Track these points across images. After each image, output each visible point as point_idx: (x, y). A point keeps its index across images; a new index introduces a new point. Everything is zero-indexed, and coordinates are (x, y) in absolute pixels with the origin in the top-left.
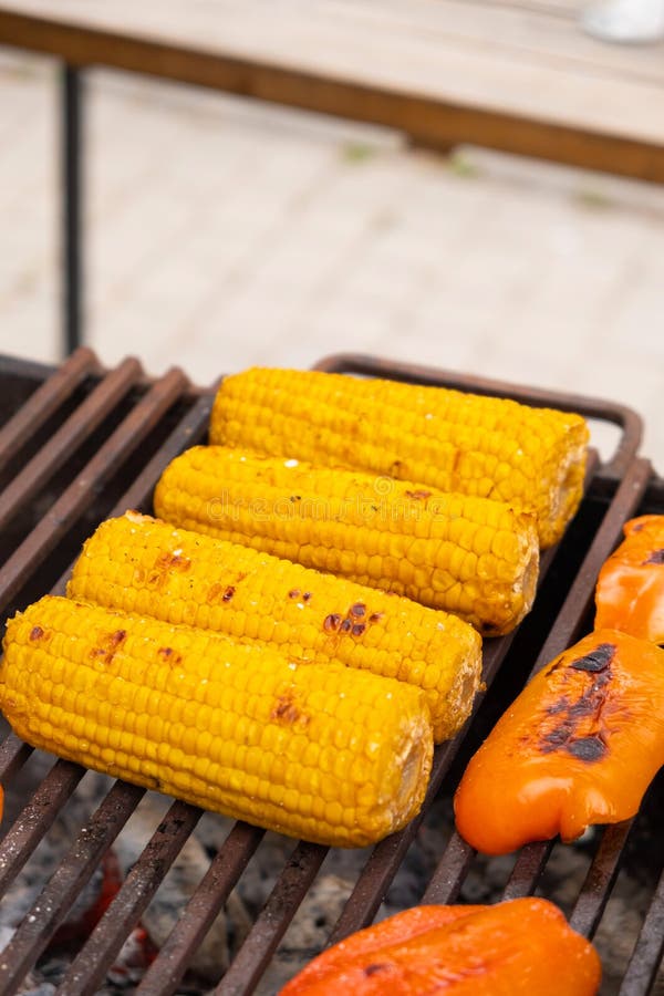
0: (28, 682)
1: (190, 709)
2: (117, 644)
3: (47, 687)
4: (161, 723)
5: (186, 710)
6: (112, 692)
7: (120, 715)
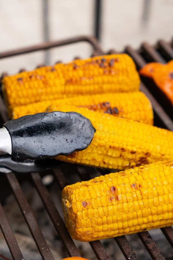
0: (91, 222)
1: (156, 200)
2: (115, 192)
3: (100, 220)
4: (147, 210)
5: (155, 201)
6: (125, 209)
7: (131, 215)
